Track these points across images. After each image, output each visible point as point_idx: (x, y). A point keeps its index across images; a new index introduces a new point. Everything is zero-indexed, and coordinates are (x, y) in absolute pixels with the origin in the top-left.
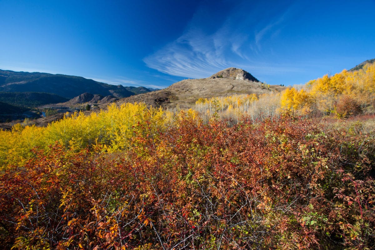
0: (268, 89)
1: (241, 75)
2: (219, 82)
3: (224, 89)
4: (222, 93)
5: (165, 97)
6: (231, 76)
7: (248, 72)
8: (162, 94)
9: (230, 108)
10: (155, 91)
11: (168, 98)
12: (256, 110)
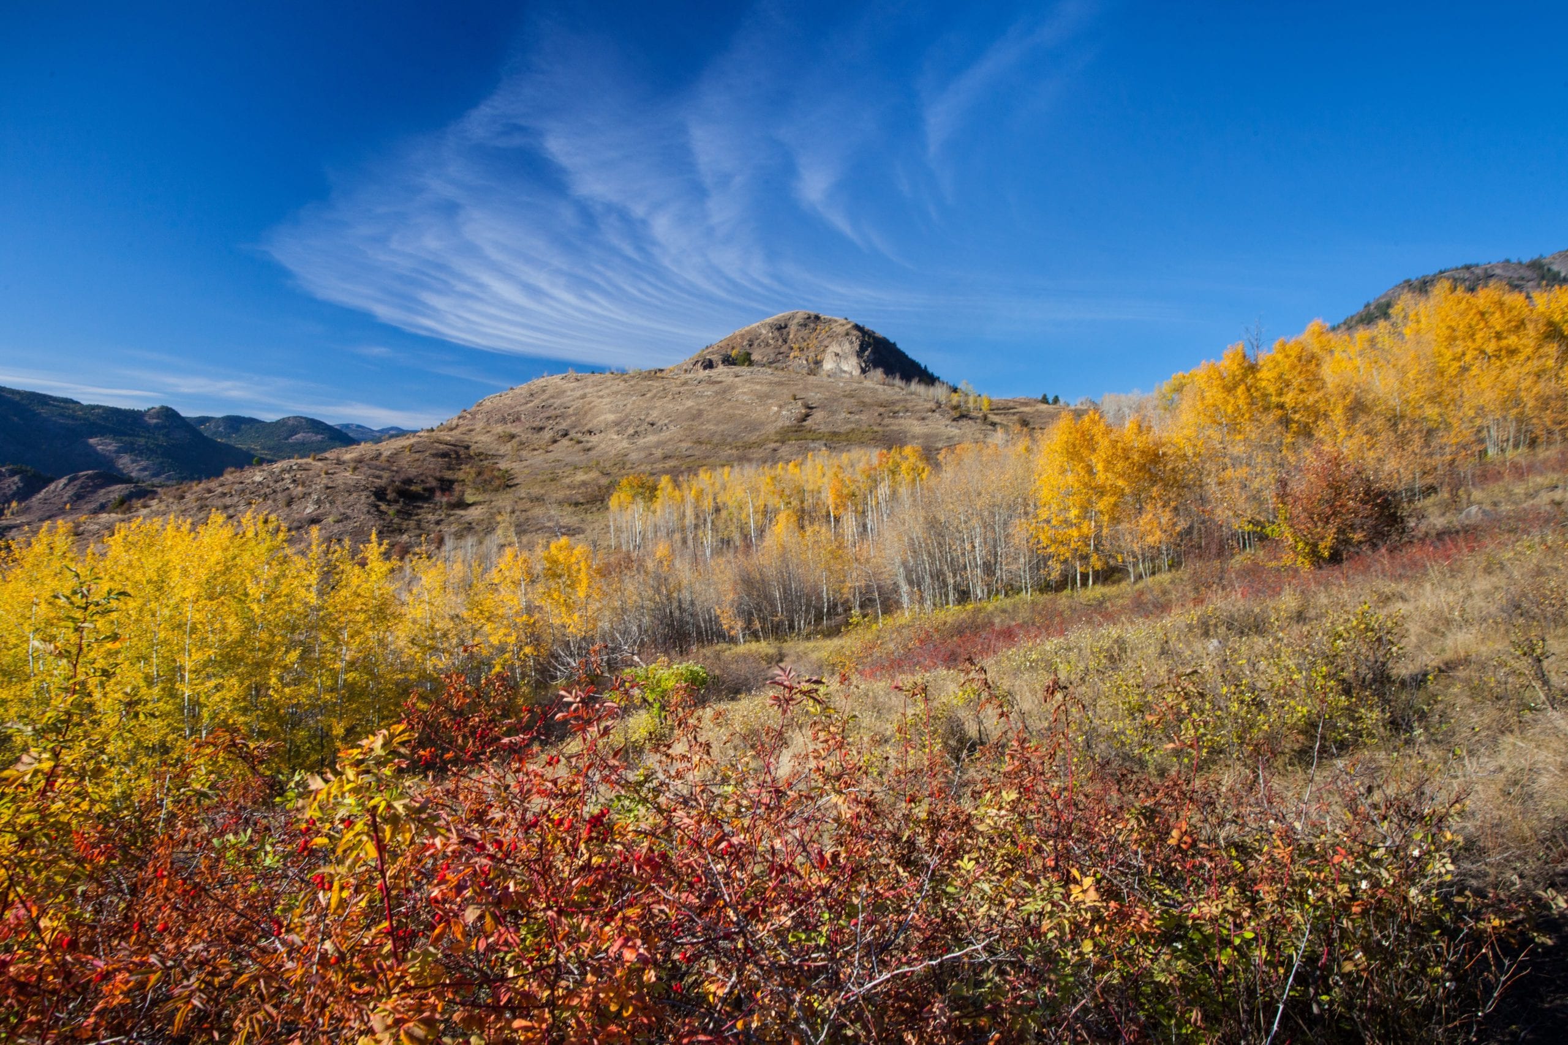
0: (985, 418)
1: (849, 348)
2: (731, 388)
3: (762, 424)
4: (748, 446)
5: (438, 474)
6: (797, 353)
7: (880, 332)
8: (417, 456)
9: (781, 529)
10: (378, 441)
11: (452, 482)
12: (918, 531)
